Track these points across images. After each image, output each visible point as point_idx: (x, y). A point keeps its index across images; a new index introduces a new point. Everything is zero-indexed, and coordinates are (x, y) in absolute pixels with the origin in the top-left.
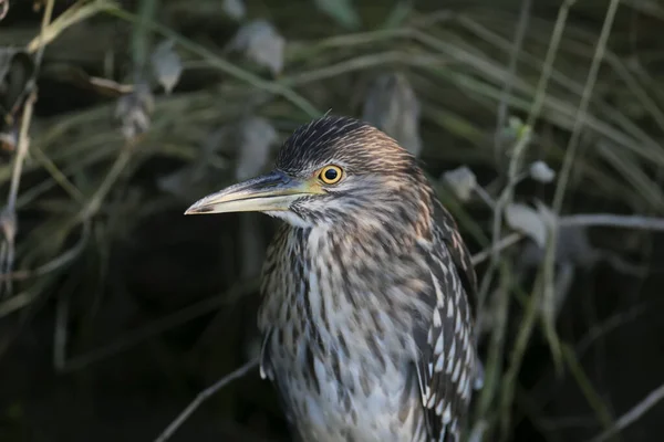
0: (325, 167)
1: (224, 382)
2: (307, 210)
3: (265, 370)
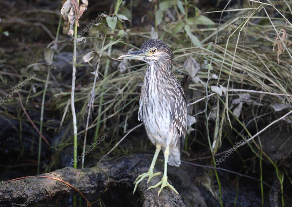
0: (151, 49)
1: (135, 128)
2: (147, 59)
3: (139, 118)
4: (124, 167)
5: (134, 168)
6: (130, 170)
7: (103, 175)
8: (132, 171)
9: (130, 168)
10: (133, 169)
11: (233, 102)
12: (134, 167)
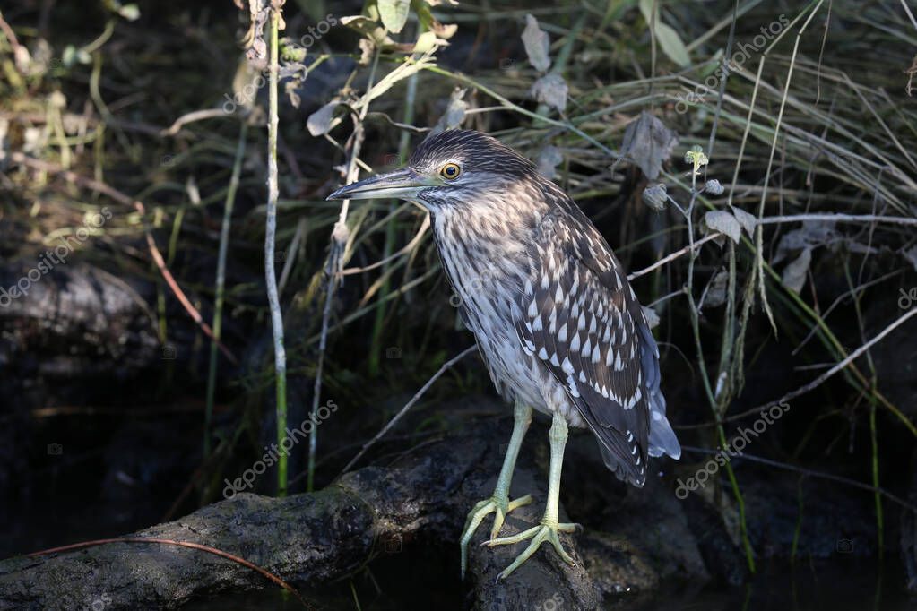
0: (446, 165)
2: (433, 198)
4: (430, 479)
5: (463, 482)
6: (449, 490)
7: (359, 515)
8: (455, 492)
9: (449, 481)
10: (458, 485)
11: (783, 244)
12: (462, 477)
